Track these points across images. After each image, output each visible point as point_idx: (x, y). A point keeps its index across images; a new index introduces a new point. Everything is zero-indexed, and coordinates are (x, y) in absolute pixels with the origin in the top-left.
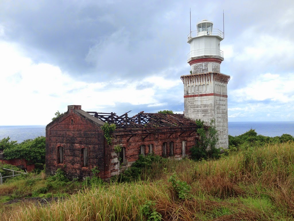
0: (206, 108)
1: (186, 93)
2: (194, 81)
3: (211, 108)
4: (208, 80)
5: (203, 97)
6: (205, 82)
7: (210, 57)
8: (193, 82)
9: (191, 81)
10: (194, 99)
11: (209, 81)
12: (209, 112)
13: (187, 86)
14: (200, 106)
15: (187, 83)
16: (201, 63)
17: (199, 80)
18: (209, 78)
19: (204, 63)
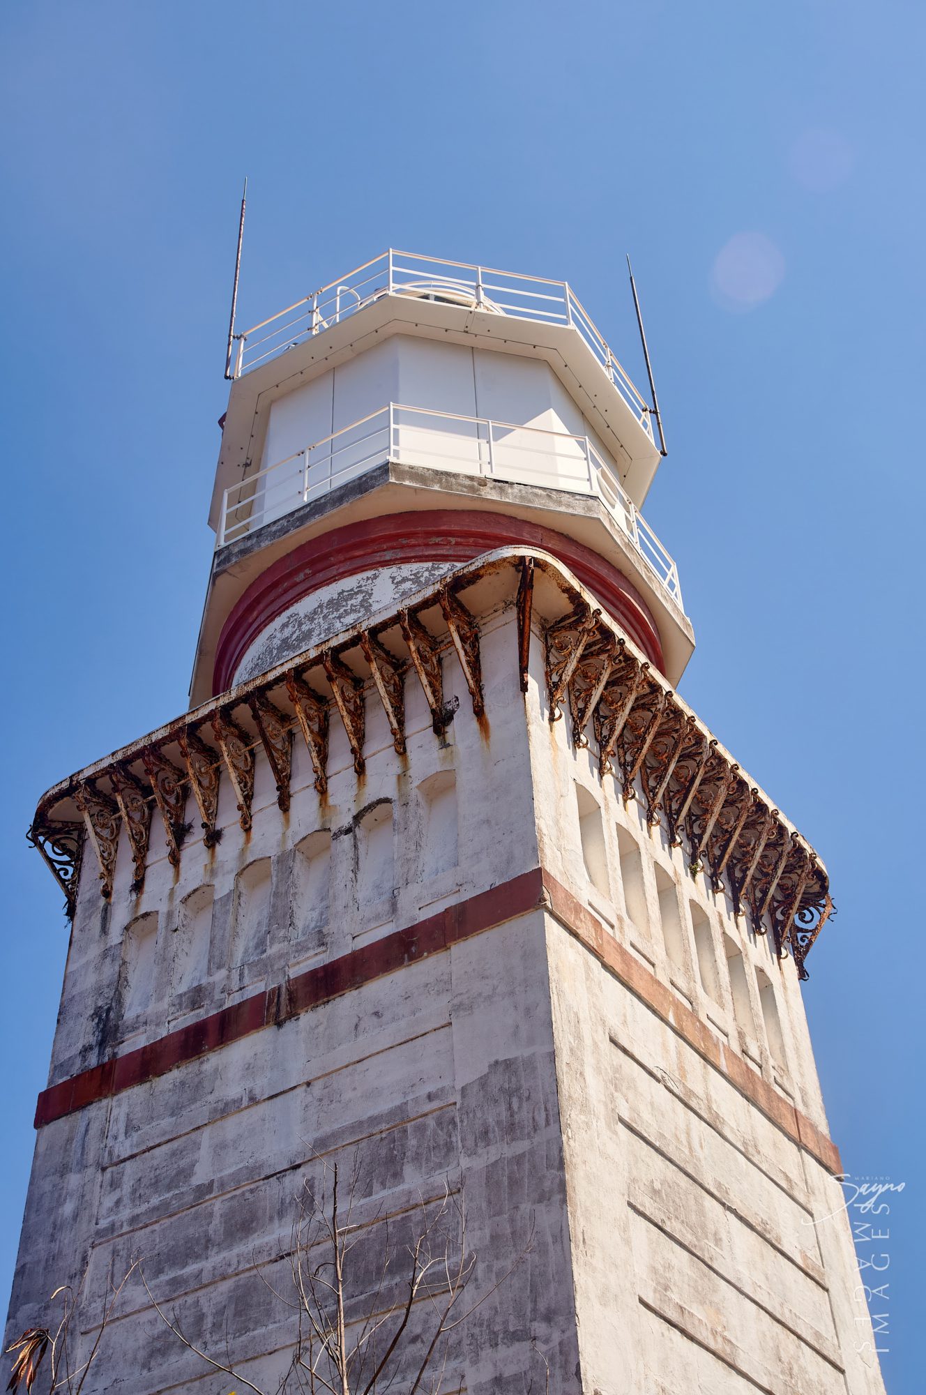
0: (414, 1181)
1: (85, 1032)
2: (228, 820)
3: (493, 1153)
4: (441, 721)
5: (347, 1004)
6: (395, 767)
7: (472, 488)
8: (213, 838)
9: (180, 833)
10: (196, 1089)
11: (463, 726)
12: (470, 1240)
13: (121, 915)
14: (296, 1181)
15: (124, 877)
16: (349, 583)
17: (303, 782)
18: (457, 685)
19: (386, 573)
